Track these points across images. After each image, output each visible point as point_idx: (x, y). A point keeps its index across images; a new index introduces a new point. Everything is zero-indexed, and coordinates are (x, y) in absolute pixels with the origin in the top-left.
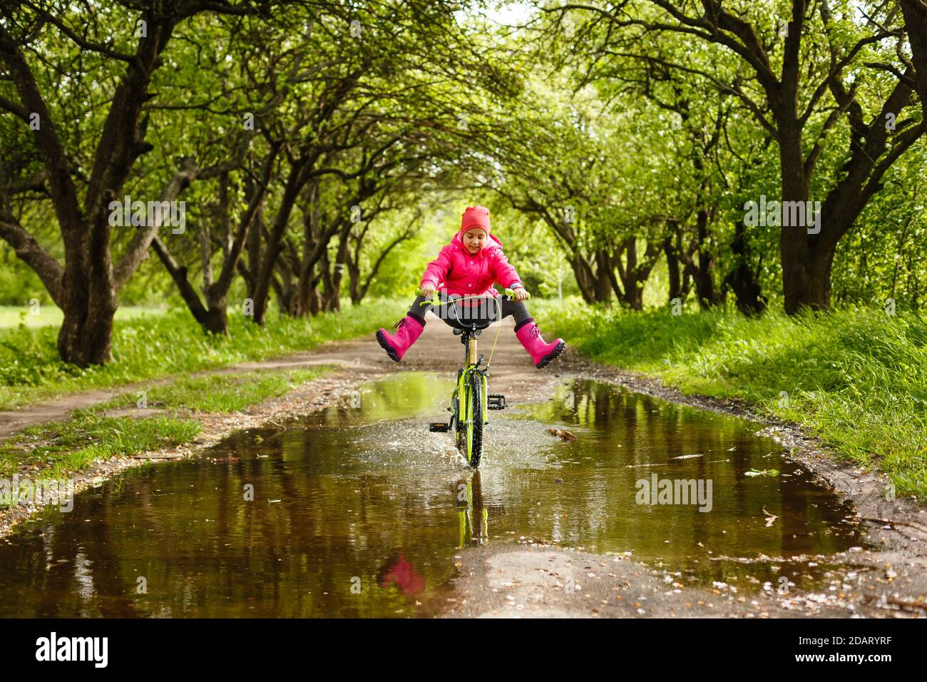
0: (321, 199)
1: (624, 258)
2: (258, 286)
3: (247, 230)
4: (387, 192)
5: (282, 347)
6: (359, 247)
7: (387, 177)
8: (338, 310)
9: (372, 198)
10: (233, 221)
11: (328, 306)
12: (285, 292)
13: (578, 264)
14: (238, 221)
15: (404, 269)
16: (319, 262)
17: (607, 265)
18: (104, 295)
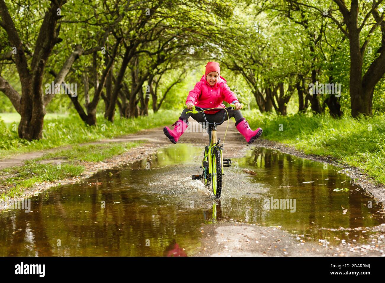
0: (140, 64)
1: (278, 91)
2: (110, 104)
3: (106, 78)
4: (170, 61)
5: (121, 132)
6: (157, 86)
7: (170, 54)
8: (147, 115)
9: (163, 64)
10: (99, 74)
11: (142, 113)
12: (123, 107)
13: (257, 95)
14: (101, 74)
15: (178, 96)
16: (139, 93)
17: (270, 94)
18: (39, 108)
